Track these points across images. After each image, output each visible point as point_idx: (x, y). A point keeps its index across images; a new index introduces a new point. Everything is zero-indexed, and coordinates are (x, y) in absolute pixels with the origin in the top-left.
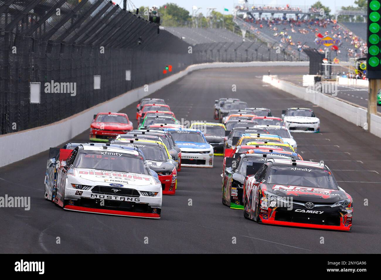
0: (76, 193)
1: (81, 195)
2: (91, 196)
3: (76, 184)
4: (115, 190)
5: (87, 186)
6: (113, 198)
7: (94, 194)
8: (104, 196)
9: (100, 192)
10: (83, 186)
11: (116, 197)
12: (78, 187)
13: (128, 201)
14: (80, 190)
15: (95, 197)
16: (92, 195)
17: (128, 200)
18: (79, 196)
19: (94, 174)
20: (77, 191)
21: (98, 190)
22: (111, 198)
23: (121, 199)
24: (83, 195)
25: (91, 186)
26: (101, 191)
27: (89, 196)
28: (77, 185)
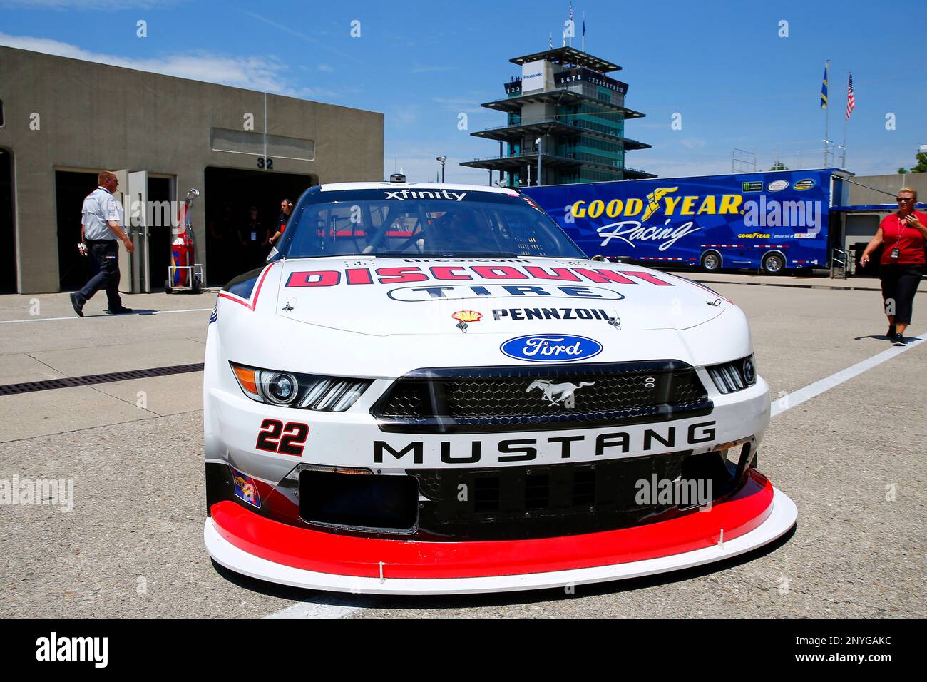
0: (262, 436)
1: (298, 451)
2: (378, 458)
3: (262, 370)
4: (550, 390)
5: (335, 380)
6: (547, 451)
7: (399, 441)
8: (476, 447)
9: (441, 421)
10: (307, 380)
11: (566, 443)
12: (274, 388)
13: (648, 453)
14: (285, 414)
15: (408, 461)
16: (379, 447)
17: (647, 446)
18: (283, 463)
19: (375, 277)
20: (266, 423)
21: (426, 410)
22: (532, 454)
23: (599, 451)
24: (317, 453)
25: (367, 382)
26: (448, 411)
27: (361, 459)
28: (267, 378)
